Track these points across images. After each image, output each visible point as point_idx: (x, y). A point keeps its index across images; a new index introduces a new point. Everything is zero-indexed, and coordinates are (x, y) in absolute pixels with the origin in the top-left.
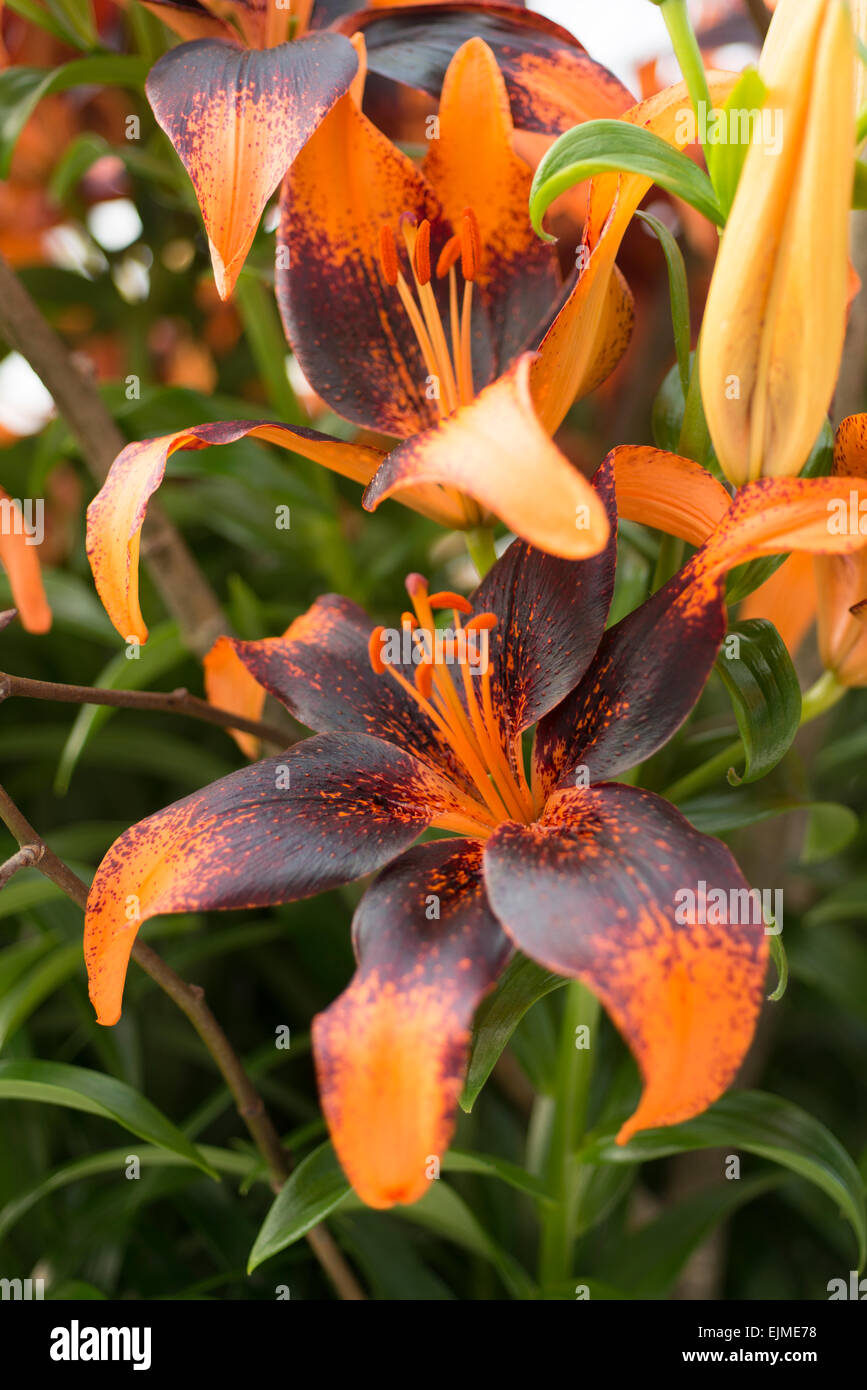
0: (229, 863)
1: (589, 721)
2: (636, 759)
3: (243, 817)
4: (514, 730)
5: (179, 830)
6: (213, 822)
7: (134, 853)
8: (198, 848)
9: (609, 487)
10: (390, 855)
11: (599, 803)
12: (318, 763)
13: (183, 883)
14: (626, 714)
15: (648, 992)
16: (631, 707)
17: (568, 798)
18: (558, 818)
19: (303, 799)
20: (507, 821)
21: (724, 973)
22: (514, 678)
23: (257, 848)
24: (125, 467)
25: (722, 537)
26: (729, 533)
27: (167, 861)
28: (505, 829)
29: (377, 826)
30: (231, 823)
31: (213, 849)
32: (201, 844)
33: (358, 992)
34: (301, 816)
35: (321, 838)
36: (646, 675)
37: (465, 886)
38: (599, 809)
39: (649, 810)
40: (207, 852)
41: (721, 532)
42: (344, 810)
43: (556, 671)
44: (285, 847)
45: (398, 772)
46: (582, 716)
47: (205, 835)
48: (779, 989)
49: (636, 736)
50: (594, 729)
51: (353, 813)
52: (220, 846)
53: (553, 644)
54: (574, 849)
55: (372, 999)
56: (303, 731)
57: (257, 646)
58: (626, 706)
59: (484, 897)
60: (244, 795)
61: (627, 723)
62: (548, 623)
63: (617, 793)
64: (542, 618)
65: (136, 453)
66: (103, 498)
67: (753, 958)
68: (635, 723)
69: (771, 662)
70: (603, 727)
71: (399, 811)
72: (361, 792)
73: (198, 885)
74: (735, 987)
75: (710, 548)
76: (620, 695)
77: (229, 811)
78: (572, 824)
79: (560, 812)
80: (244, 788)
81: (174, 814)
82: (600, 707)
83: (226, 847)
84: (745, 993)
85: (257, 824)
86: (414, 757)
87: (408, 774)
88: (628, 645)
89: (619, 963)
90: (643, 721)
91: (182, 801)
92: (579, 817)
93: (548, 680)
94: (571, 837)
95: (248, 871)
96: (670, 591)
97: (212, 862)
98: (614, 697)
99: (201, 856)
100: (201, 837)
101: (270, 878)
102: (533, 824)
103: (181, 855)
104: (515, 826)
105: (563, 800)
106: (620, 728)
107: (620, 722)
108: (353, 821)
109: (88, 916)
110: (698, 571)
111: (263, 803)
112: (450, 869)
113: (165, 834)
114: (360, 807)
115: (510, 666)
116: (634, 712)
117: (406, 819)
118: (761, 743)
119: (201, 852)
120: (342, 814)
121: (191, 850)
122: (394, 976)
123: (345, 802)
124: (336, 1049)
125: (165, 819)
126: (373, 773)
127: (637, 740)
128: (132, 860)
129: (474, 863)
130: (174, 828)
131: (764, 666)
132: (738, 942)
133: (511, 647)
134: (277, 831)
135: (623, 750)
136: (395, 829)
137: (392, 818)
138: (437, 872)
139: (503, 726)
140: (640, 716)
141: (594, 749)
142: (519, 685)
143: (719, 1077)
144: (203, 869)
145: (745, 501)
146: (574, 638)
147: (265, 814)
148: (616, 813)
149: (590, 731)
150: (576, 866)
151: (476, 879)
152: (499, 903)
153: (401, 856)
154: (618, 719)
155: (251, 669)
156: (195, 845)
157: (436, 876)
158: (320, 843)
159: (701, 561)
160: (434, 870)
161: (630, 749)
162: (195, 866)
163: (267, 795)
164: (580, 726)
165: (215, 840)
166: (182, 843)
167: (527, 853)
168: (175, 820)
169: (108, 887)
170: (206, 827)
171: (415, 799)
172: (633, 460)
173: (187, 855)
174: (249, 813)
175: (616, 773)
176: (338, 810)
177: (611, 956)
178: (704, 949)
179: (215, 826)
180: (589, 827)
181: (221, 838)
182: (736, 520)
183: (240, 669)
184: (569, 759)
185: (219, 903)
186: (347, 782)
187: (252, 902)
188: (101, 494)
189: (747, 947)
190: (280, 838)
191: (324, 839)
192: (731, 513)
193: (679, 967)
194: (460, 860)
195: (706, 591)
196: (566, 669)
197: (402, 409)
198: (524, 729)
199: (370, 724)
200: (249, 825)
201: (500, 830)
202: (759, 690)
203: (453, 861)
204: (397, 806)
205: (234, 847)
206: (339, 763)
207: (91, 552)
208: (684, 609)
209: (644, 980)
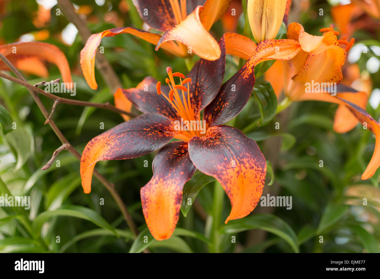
0: (119, 147)
1: (218, 109)
2: (231, 118)
3: (123, 135)
4: (197, 111)
5: (106, 139)
6: (115, 137)
7: (93, 146)
8: (110, 143)
9: (223, 44)
10: (162, 145)
11: (221, 131)
12: (144, 121)
13: (107, 153)
14: (228, 106)
15: (233, 180)
16: (229, 104)
17: (212, 130)
18: (209, 135)
19: (139, 130)
20: (195, 136)
21: (254, 175)
22: (197, 97)
23: (126, 143)
24: (91, 41)
25: (254, 56)
26: (256, 55)
27: (102, 147)
28: (194, 138)
29: (159, 137)
30: (119, 137)
31: (114, 144)
32: (111, 142)
33: (153, 181)
34: (138, 135)
35: (144, 140)
36: (233, 95)
37: (183, 154)
38: (220, 132)
39: (234, 132)
40: (113, 144)
41: (254, 55)
42: (150, 133)
43: (209, 95)
44: (134, 143)
45: (166, 123)
46: (216, 107)
47: (112, 140)
48: (271, 182)
49: (231, 112)
50: (219, 111)
51: (153, 134)
52: (116, 143)
53: (208, 87)
54: (213, 143)
55: (157, 183)
56: (140, 113)
57: (128, 90)
58: (228, 104)
59: (188, 156)
60: (123, 129)
61: (228, 109)
62: (207, 81)
63: (226, 128)
64: (205, 80)
65: (94, 37)
66: (85, 49)
67: (262, 172)
68: (231, 108)
69: (269, 93)
70: (222, 110)
71: (166, 134)
72: (156, 128)
73: (110, 153)
74: (257, 180)
75: (251, 60)
76: (226, 101)
77: (119, 133)
78: (213, 137)
79: (210, 133)
80: (123, 128)
81: (104, 135)
82: (221, 104)
83: (118, 143)
84: (260, 181)
85: (126, 137)
86: (170, 119)
87: (168, 124)
88: (228, 87)
89: (224, 172)
90: (233, 108)
91: (107, 132)
92: (215, 134)
93: (206, 98)
94: (212, 140)
95: (124, 149)
96: (240, 72)
97: (114, 147)
98: (224, 101)
99: (111, 146)
100: (111, 141)
101: (130, 151)
102: (203, 137)
103: (106, 145)
104: (197, 137)
105: (211, 130)
106: (226, 110)
107: (226, 108)
108: (153, 136)
109: (81, 163)
110: (247, 66)
111: (128, 131)
112: (180, 149)
113: (102, 140)
114: (155, 132)
115: (197, 94)
116: (230, 105)
117: (167, 136)
118: (266, 115)
119: (111, 144)
120: (150, 134)
121: (109, 144)
122: (163, 177)
123: (151, 131)
124: (147, 196)
125: (102, 136)
126: (159, 123)
127: (231, 113)
128: (93, 147)
129: (186, 148)
130: (104, 139)
131: (267, 94)
132: (258, 167)
133: (197, 89)
134: (132, 139)
135: (227, 116)
136: (164, 138)
137: (164, 135)
138: (175, 150)
139: (195, 110)
140: (232, 106)
141: (219, 116)
142: (199, 99)
143: (253, 205)
144: (112, 149)
145: (260, 46)
146: (214, 85)
147: (129, 134)
148: (225, 133)
149: (218, 111)
150: (213, 147)
151: (186, 151)
152: (192, 157)
153: (166, 145)
154: (226, 107)
155: (127, 96)
156: (109, 143)
157: (175, 151)
158: (143, 142)
159: (248, 63)
160: (175, 149)
161: (229, 116)
162: (109, 148)
163: (130, 129)
164: (216, 110)
165: (115, 141)
166: (106, 142)
167: (200, 144)
168: (105, 137)
169: (87, 155)
170: (112, 138)
171: (170, 131)
172: (230, 37)
173: (107, 145)
174: (124, 134)
175: (225, 122)
176: (149, 133)
177: (222, 170)
178: (248, 169)
179: (115, 138)
180: (218, 137)
181: (117, 141)
182: (258, 52)
183: (123, 97)
184: (212, 119)
185: (116, 158)
186: (152, 126)
187: (125, 158)
188: (84, 48)
189: (261, 169)
190: (132, 141)
191: (145, 141)
192: (257, 50)
193: (242, 174)
194: (182, 147)
195: (249, 71)
196: (211, 94)
197: (167, 25)
198: (200, 111)
199: (159, 111)
200: (124, 137)
201: (193, 138)
202: (266, 101)
203: (180, 147)
204: (165, 132)
205: (120, 143)
206: (149, 121)
207: (82, 64)
208: (243, 76)
209: (232, 177)
